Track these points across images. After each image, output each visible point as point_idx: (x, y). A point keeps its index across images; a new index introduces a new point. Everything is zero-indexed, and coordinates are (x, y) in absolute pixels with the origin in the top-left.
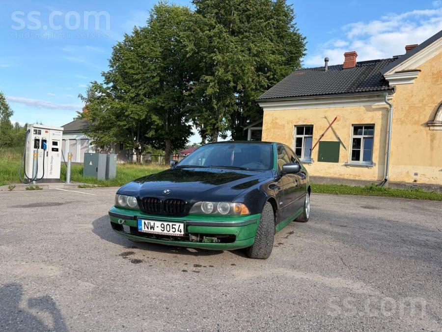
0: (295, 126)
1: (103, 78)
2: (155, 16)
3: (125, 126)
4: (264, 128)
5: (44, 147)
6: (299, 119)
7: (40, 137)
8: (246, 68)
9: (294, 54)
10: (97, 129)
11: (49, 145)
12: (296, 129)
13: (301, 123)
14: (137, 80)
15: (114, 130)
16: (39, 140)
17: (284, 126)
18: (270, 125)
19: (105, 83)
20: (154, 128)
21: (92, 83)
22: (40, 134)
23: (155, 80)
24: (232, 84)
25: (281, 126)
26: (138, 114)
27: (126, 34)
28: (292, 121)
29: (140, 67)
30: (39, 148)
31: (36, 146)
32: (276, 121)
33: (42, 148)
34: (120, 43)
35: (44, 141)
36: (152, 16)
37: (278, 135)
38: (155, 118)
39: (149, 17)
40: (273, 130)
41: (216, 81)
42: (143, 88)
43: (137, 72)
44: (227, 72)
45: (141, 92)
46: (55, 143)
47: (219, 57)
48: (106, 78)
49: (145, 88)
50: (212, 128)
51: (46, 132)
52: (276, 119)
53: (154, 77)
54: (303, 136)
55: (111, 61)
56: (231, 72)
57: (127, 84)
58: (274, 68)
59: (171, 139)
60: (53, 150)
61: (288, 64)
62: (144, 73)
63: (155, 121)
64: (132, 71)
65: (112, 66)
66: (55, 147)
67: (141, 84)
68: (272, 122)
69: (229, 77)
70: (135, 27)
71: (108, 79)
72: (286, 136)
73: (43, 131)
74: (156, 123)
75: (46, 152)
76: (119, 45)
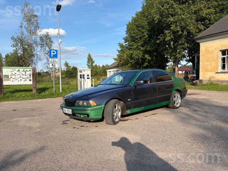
0: (220, 51)
1: (124, 40)
2: (145, 4)
3: (133, 62)
4: (201, 54)
5: (84, 78)
6: (222, 46)
7: (82, 74)
8: (188, 22)
9: (225, 5)
10: (122, 65)
11: (86, 77)
12: (221, 52)
13: (224, 48)
14: (137, 39)
15: (130, 65)
16: (81, 75)
17: (213, 51)
18: (204, 52)
19: (124, 43)
20: (147, 62)
21: (118, 44)
22: (82, 72)
23: (146, 37)
24: (180, 32)
25: (211, 52)
26: (138, 56)
27: (132, 17)
28: (218, 48)
29: (138, 32)
30: (82, 78)
31: (81, 78)
32: (208, 49)
33: (83, 78)
34: (129, 22)
35: (83, 75)
36: (143, 4)
37: (210, 57)
38: (147, 56)
39: (142, 5)
40: (206, 55)
41: (171, 33)
42: (140, 42)
43: (137, 34)
44: (177, 27)
45: (140, 44)
46: (88, 76)
47: (172, 19)
48: (125, 40)
49: (141, 42)
50: (174, 57)
51: (84, 71)
52: (208, 48)
53: (145, 36)
54: (226, 56)
55: (126, 31)
56: (179, 26)
57: (132, 41)
58: (208, 17)
59: (157, 66)
60: (88, 78)
61: (221, 12)
62: (140, 34)
63: (147, 58)
64: (134, 35)
65: (127, 34)
66: (88, 77)
67: (139, 41)
68: (206, 50)
69: (179, 28)
70: (136, 12)
71: (126, 40)
72: (215, 57)
73: (83, 71)
74: (147, 59)
75: (85, 80)
76: (129, 23)
